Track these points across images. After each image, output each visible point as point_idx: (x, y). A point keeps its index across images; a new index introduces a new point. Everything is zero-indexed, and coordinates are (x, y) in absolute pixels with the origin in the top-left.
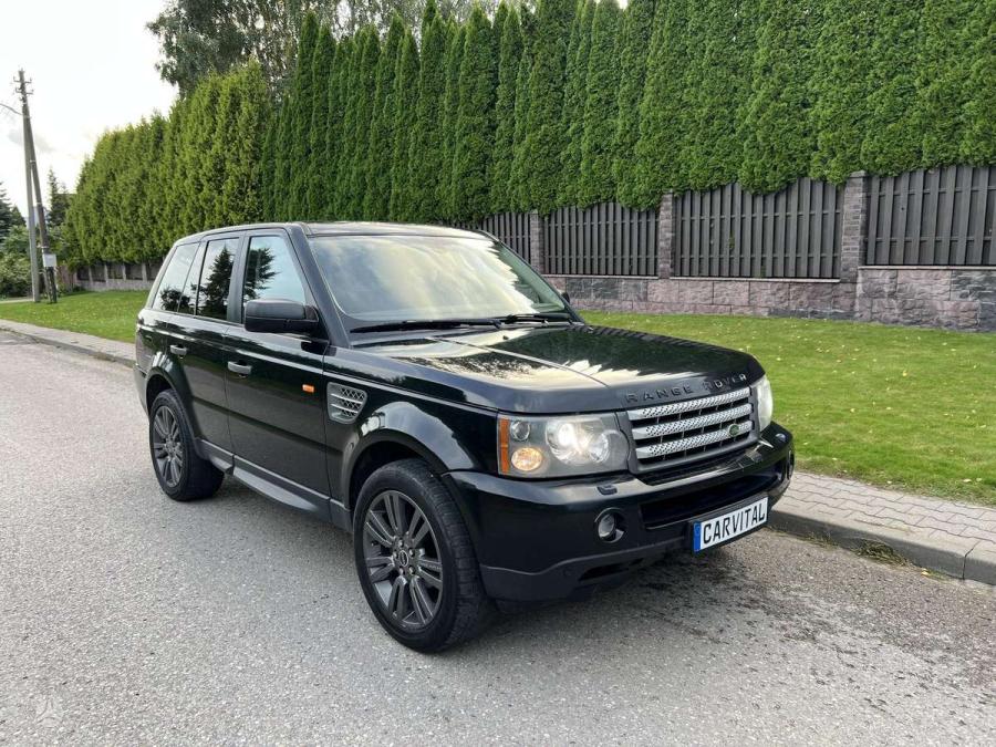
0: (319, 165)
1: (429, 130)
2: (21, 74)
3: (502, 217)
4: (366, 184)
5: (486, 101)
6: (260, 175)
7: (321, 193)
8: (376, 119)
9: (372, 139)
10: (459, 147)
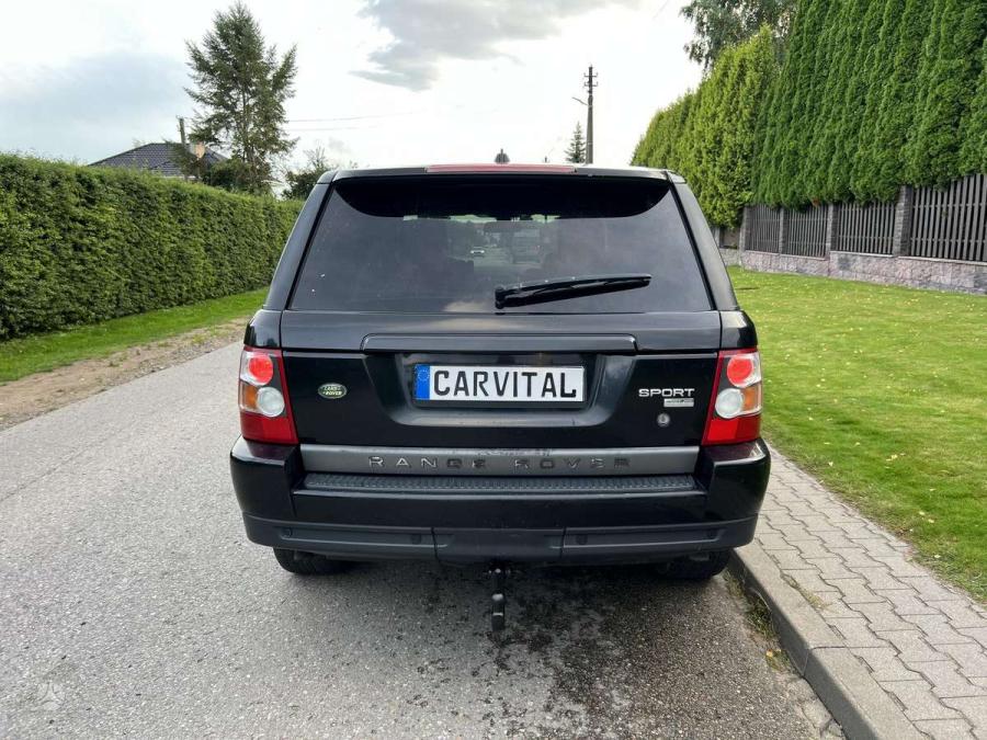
0: (797, 131)
1: (905, 81)
2: (591, 69)
3: (972, 180)
4: (835, 148)
5: (970, 39)
6: (752, 144)
7: (794, 160)
8: (856, 74)
9: (847, 99)
10: (931, 96)
